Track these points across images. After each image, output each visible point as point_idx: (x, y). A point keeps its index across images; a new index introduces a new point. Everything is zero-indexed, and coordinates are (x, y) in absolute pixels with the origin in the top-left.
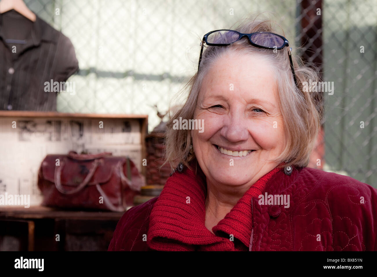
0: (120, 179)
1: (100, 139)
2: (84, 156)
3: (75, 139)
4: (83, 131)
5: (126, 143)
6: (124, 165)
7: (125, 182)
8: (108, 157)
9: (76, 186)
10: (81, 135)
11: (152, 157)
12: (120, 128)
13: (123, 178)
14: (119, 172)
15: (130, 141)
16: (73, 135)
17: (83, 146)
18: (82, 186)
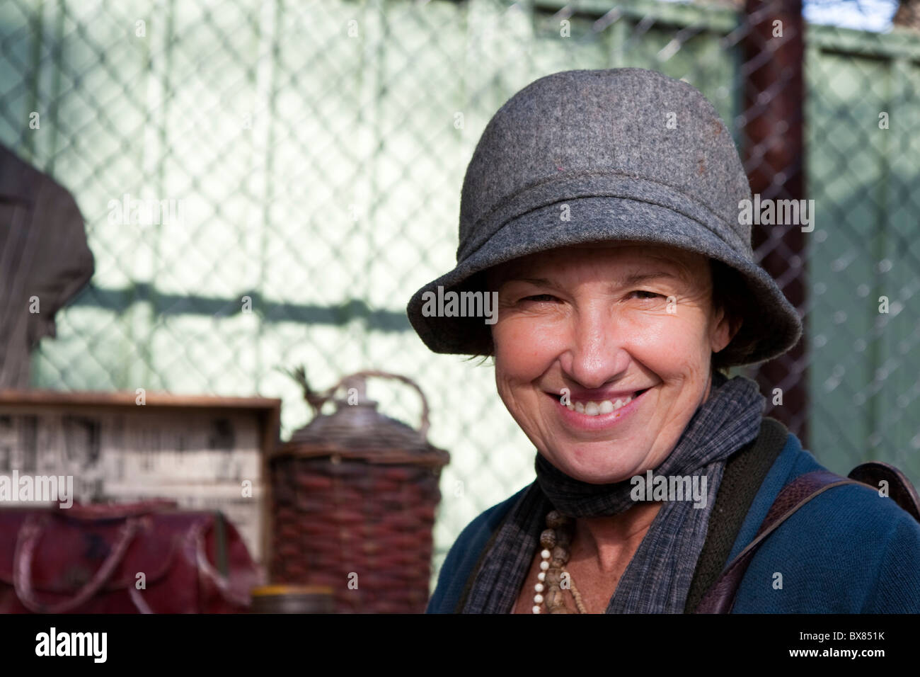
0: (196, 570)
1: (146, 466)
2: (99, 509)
3: (76, 466)
4: (98, 444)
5: (220, 480)
6: (208, 534)
7: (210, 579)
8: (166, 512)
9: (70, 593)
10: (94, 457)
11: (285, 512)
12: (203, 437)
13: (204, 568)
14: (194, 551)
15: (231, 473)
16: (71, 456)
17: (99, 484)
18: (89, 590)
